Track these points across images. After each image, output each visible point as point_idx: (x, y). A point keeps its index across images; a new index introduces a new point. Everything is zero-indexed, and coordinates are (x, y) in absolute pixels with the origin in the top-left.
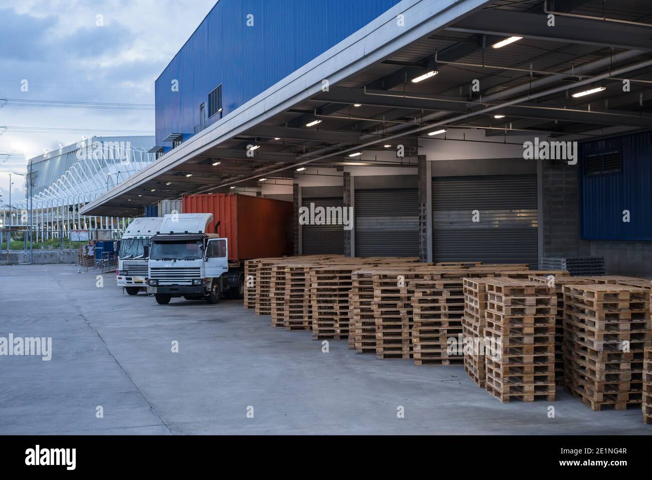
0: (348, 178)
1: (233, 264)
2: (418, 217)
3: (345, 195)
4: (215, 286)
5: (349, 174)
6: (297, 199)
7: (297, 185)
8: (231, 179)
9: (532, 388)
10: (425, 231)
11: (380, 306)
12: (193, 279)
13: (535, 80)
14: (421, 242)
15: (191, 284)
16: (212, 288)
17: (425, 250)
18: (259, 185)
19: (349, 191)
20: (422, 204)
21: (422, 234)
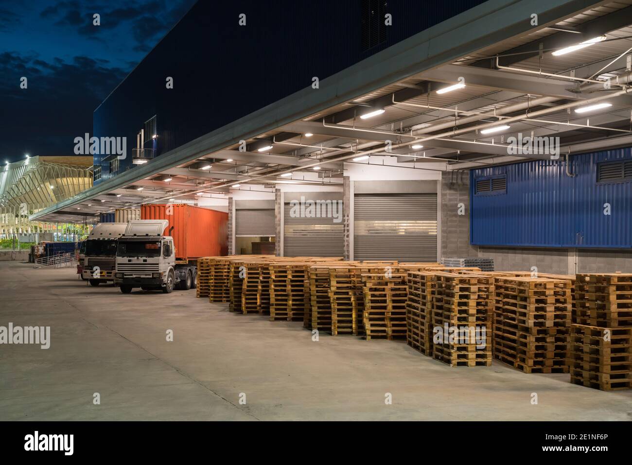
0: (279, 194)
1: (182, 261)
2: (343, 226)
3: (276, 207)
4: (169, 279)
5: (280, 190)
6: (231, 210)
7: (232, 198)
8: (174, 193)
9: (474, 356)
10: (348, 236)
11: (336, 293)
12: (152, 273)
13: (459, 119)
14: (344, 245)
15: (151, 276)
16: (168, 280)
17: (348, 251)
18: (196, 198)
19: (280, 204)
20: (346, 216)
21: (346, 238)
